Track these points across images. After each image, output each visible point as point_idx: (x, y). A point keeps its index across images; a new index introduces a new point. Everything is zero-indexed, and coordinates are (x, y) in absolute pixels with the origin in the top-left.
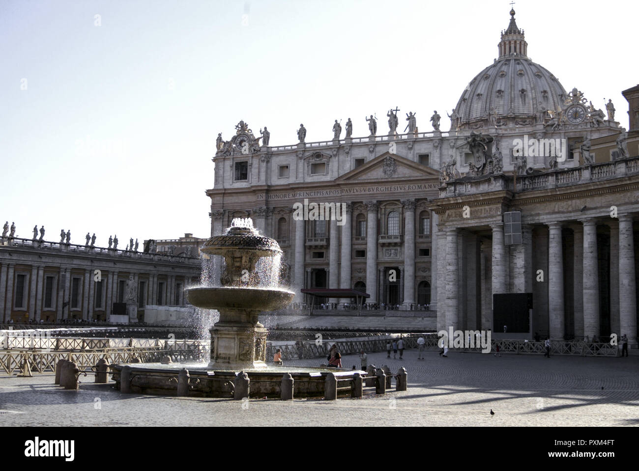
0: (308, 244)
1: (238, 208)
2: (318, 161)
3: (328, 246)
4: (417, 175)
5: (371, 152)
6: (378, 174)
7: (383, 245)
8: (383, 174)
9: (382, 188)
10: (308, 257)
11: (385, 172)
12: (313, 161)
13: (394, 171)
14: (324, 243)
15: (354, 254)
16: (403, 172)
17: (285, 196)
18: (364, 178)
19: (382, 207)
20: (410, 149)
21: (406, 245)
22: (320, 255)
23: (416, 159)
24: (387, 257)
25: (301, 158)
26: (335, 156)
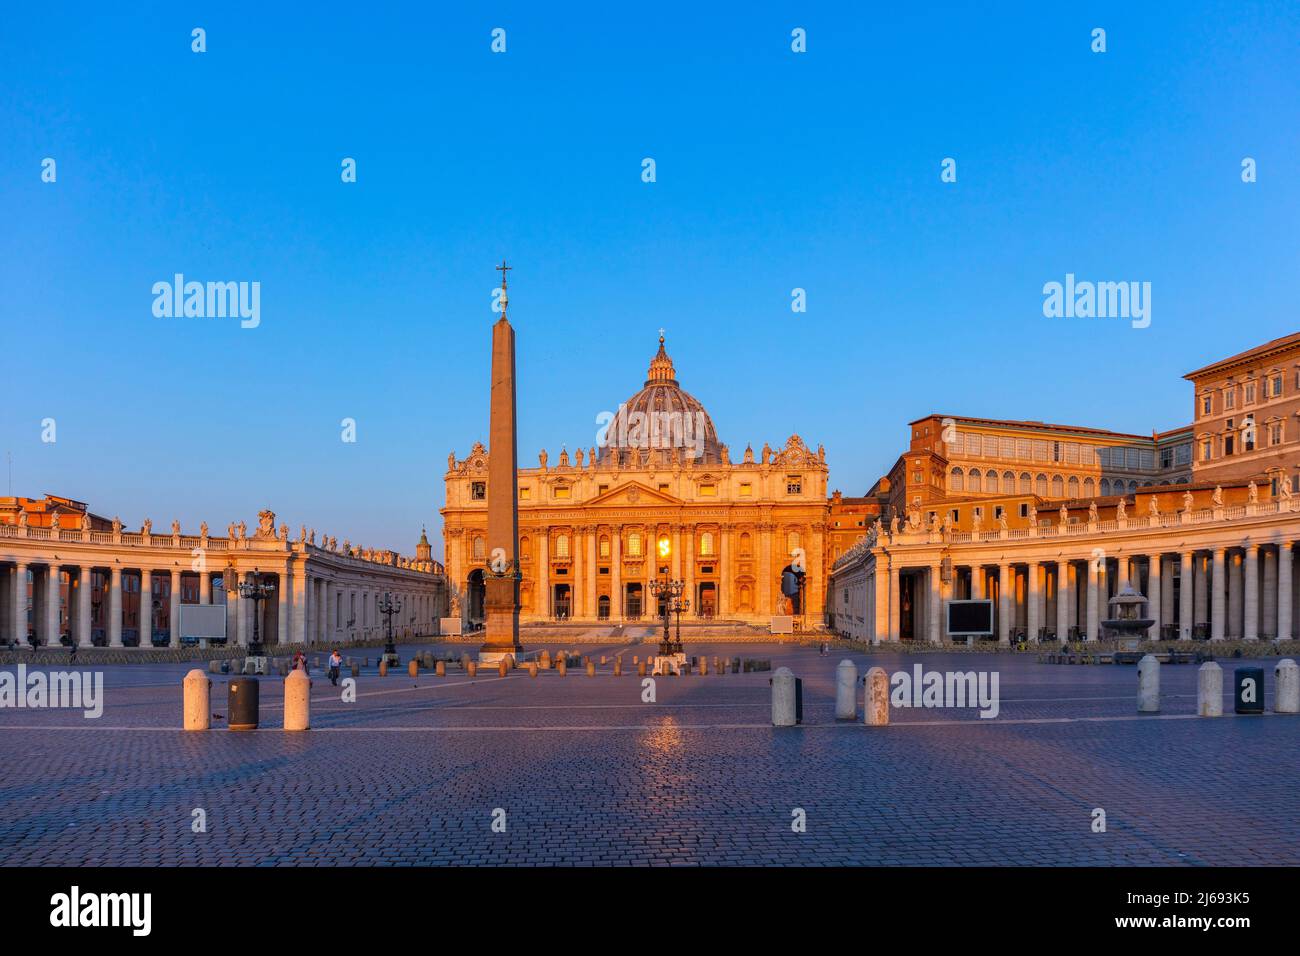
0: (553, 561)
1: (477, 527)
2: (561, 485)
3: (572, 564)
4: (658, 502)
5: (615, 479)
6: (622, 500)
7: (626, 563)
8: (627, 501)
9: (626, 513)
10: (551, 574)
11: (629, 499)
12: (556, 485)
13: (638, 498)
14: (569, 561)
15: (599, 571)
16: (645, 500)
17: (528, 517)
18: (608, 503)
19: (625, 529)
20: (652, 478)
21: (649, 564)
22: (564, 572)
23: (657, 488)
24: (633, 575)
25: (544, 482)
26: (579, 481)
